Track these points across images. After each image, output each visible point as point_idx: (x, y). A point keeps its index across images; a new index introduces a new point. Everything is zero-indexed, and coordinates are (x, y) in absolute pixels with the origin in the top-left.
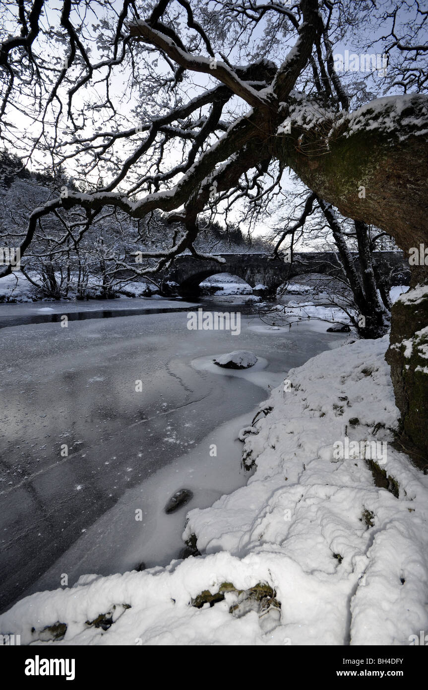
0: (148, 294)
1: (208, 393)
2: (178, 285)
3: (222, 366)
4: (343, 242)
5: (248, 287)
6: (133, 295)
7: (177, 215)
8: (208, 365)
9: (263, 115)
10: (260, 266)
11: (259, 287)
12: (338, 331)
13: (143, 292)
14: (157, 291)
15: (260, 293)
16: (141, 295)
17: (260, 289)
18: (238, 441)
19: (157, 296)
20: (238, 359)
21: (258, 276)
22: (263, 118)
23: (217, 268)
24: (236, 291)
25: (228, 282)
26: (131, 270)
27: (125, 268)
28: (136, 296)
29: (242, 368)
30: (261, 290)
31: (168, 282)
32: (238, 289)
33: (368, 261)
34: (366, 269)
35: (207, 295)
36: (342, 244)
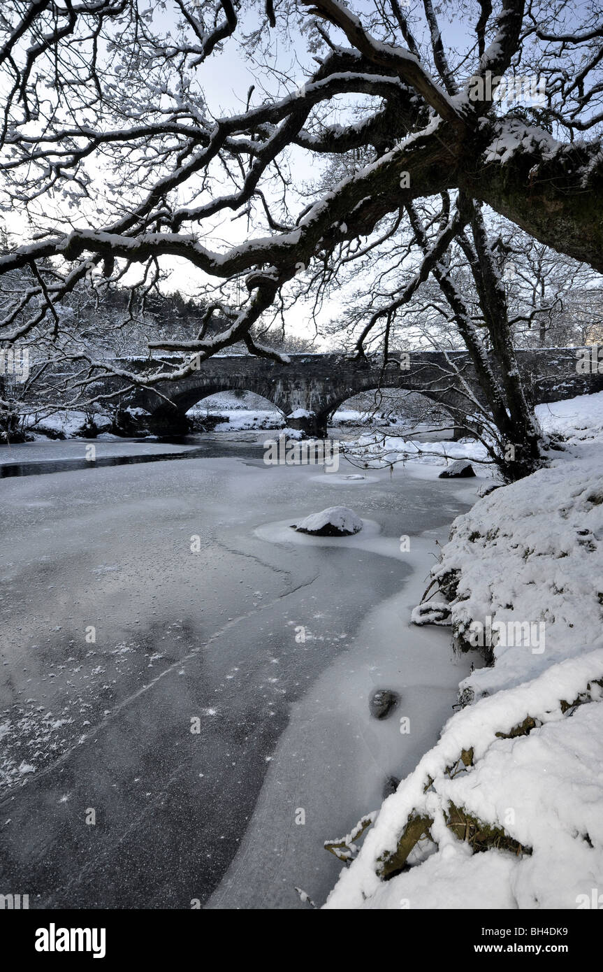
0: (90, 433)
1: (316, 572)
2: (149, 414)
3: (312, 533)
4: (471, 330)
5: (276, 415)
6: (61, 436)
7: (264, 276)
8: (287, 535)
9: (456, 132)
10: (299, 376)
11: (299, 413)
12: (457, 476)
13: (82, 428)
14: (108, 425)
15: (302, 423)
16: (78, 434)
17: (301, 416)
18: (414, 626)
19: (108, 435)
20: (338, 520)
21: (296, 395)
22: (455, 137)
23: (222, 381)
24: (252, 422)
25: (232, 408)
26: (124, 376)
27: (111, 374)
28: (67, 436)
29: (346, 533)
30: (303, 419)
31: (129, 409)
32: (255, 419)
33: (512, 359)
34: (510, 370)
35: (201, 431)
36: (471, 333)
